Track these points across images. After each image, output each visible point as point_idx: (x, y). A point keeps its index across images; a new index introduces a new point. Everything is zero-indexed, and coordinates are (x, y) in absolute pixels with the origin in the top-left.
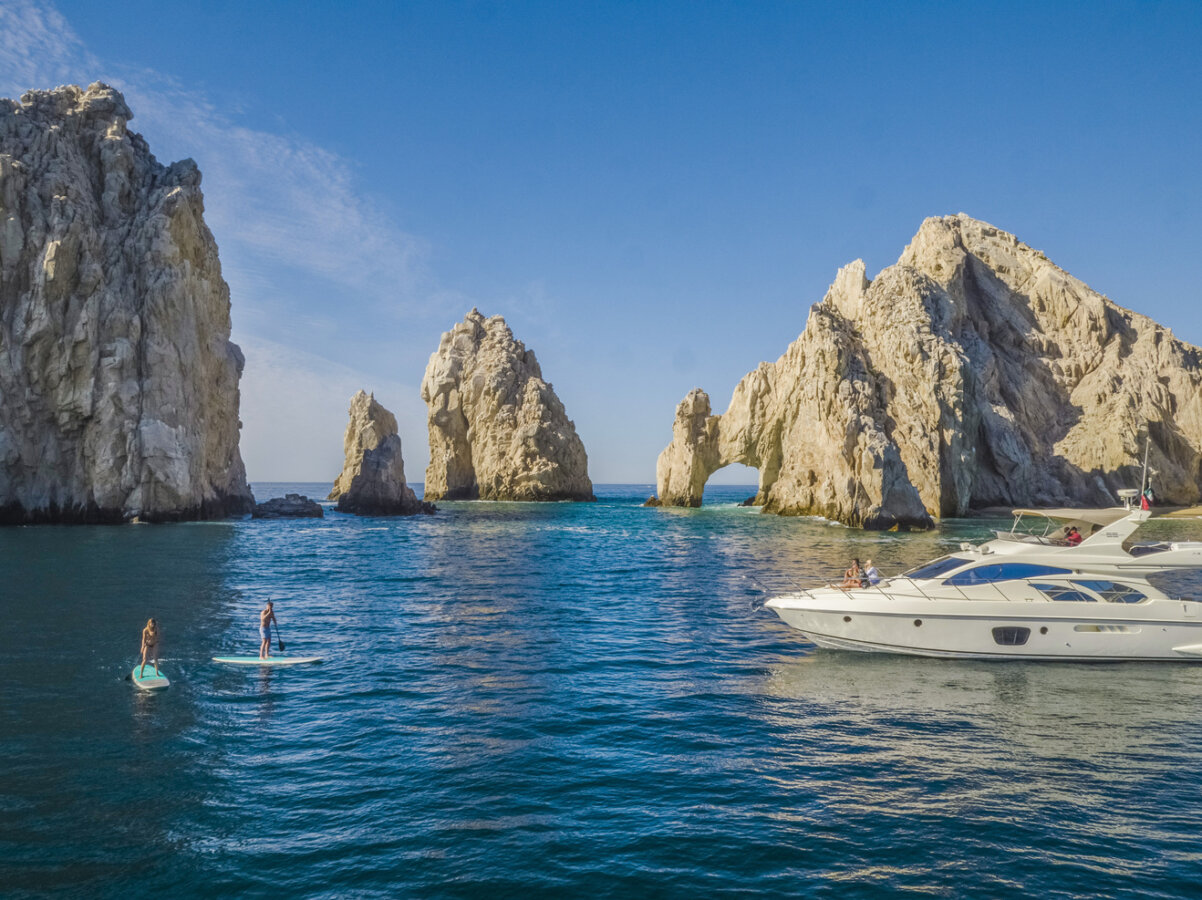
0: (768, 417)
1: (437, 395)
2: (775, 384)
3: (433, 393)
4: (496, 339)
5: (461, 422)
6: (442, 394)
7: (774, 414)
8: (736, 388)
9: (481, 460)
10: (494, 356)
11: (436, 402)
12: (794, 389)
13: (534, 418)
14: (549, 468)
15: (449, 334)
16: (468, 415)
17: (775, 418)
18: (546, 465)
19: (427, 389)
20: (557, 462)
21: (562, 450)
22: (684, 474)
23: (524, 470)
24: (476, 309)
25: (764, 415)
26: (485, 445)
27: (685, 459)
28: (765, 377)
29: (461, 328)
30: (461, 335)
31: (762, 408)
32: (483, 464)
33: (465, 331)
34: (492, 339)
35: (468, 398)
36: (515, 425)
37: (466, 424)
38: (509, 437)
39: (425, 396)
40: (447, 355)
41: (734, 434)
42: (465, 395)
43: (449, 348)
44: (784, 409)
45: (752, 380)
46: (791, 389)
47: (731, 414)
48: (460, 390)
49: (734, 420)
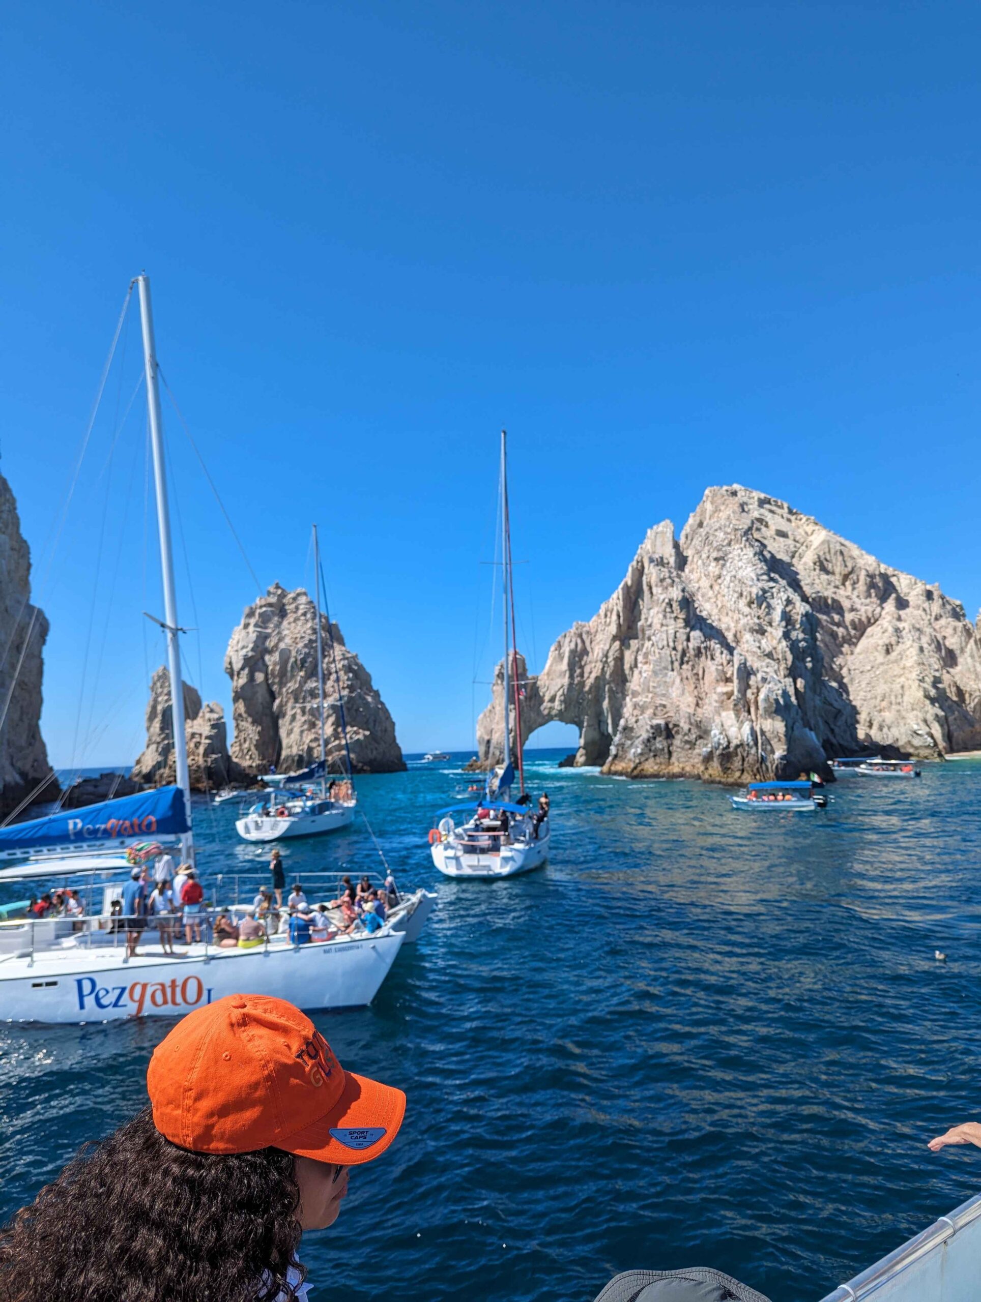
1: (242, 669)
2: (591, 642)
3: (237, 666)
4: (301, 612)
5: (267, 696)
6: (247, 668)
7: (591, 673)
8: (552, 648)
9: (290, 732)
10: (299, 628)
11: (240, 676)
12: (610, 647)
13: (343, 687)
14: (361, 737)
15: (251, 608)
16: (275, 688)
17: (593, 675)
18: (356, 733)
19: (230, 663)
20: (368, 730)
21: (373, 718)
23: (335, 739)
24: (277, 584)
25: (582, 675)
26: (294, 717)
28: (580, 636)
29: (264, 602)
30: (264, 609)
31: (580, 667)
32: (292, 736)
33: (268, 605)
34: (295, 612)
35: (274, 671)
36: (325, 695)
37: (273, 697)
39: (228, 670)
40: (251, 628)
41: (553, 693)
42: (271, 668)
43: (253, 621)
44: (601, 667)
45: (567, 640)
46: (607, 647)
47: (548, 674)
48: (265, 663)
49: (552, 679)
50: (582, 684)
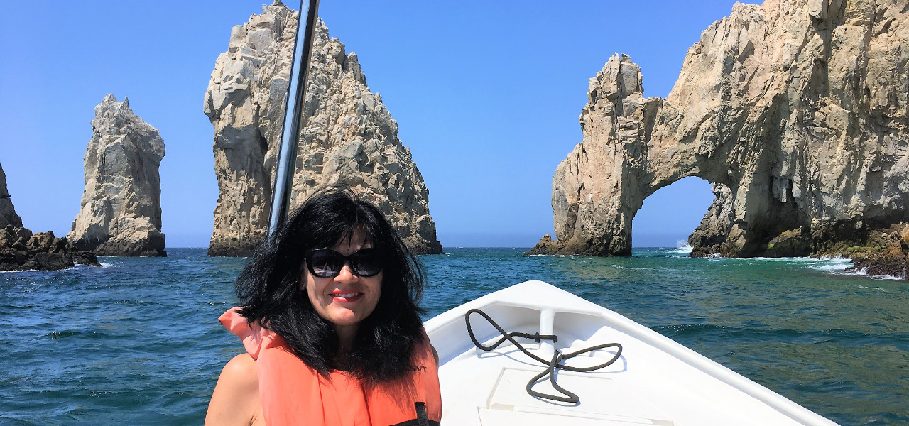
0: (753, 95)
1: (223, 107)
2: (766, 35)
3: (218, 104)
5: (257, 145)
6: (230, 105)
7: (765, 89)
8: (691, 51)
12: (806, 42)
13: (354, 134)
15: (242, 28)
17: (770, 94)
19: (210, 101)
22: (607, 194)
25: (746, 89)
27: (608, 169)
28: (746, 25)
29: (258, 19)
30: (258, 29)
31: (742, 78)
33: (264, 25)
35: (266, 110)
36: (328, 144)
37: (264, 146)
38: (319, 159)
39: (208, 111)
40: (238, 54)
41: (690, 124)
42: (262, 107)
43: (242, 44)
44: (786, 78)
45: (721, 32)
46: (799, 43)
47: (682, 94)
48: (255, 101)
49: (690, 103)
50: (746, 109)
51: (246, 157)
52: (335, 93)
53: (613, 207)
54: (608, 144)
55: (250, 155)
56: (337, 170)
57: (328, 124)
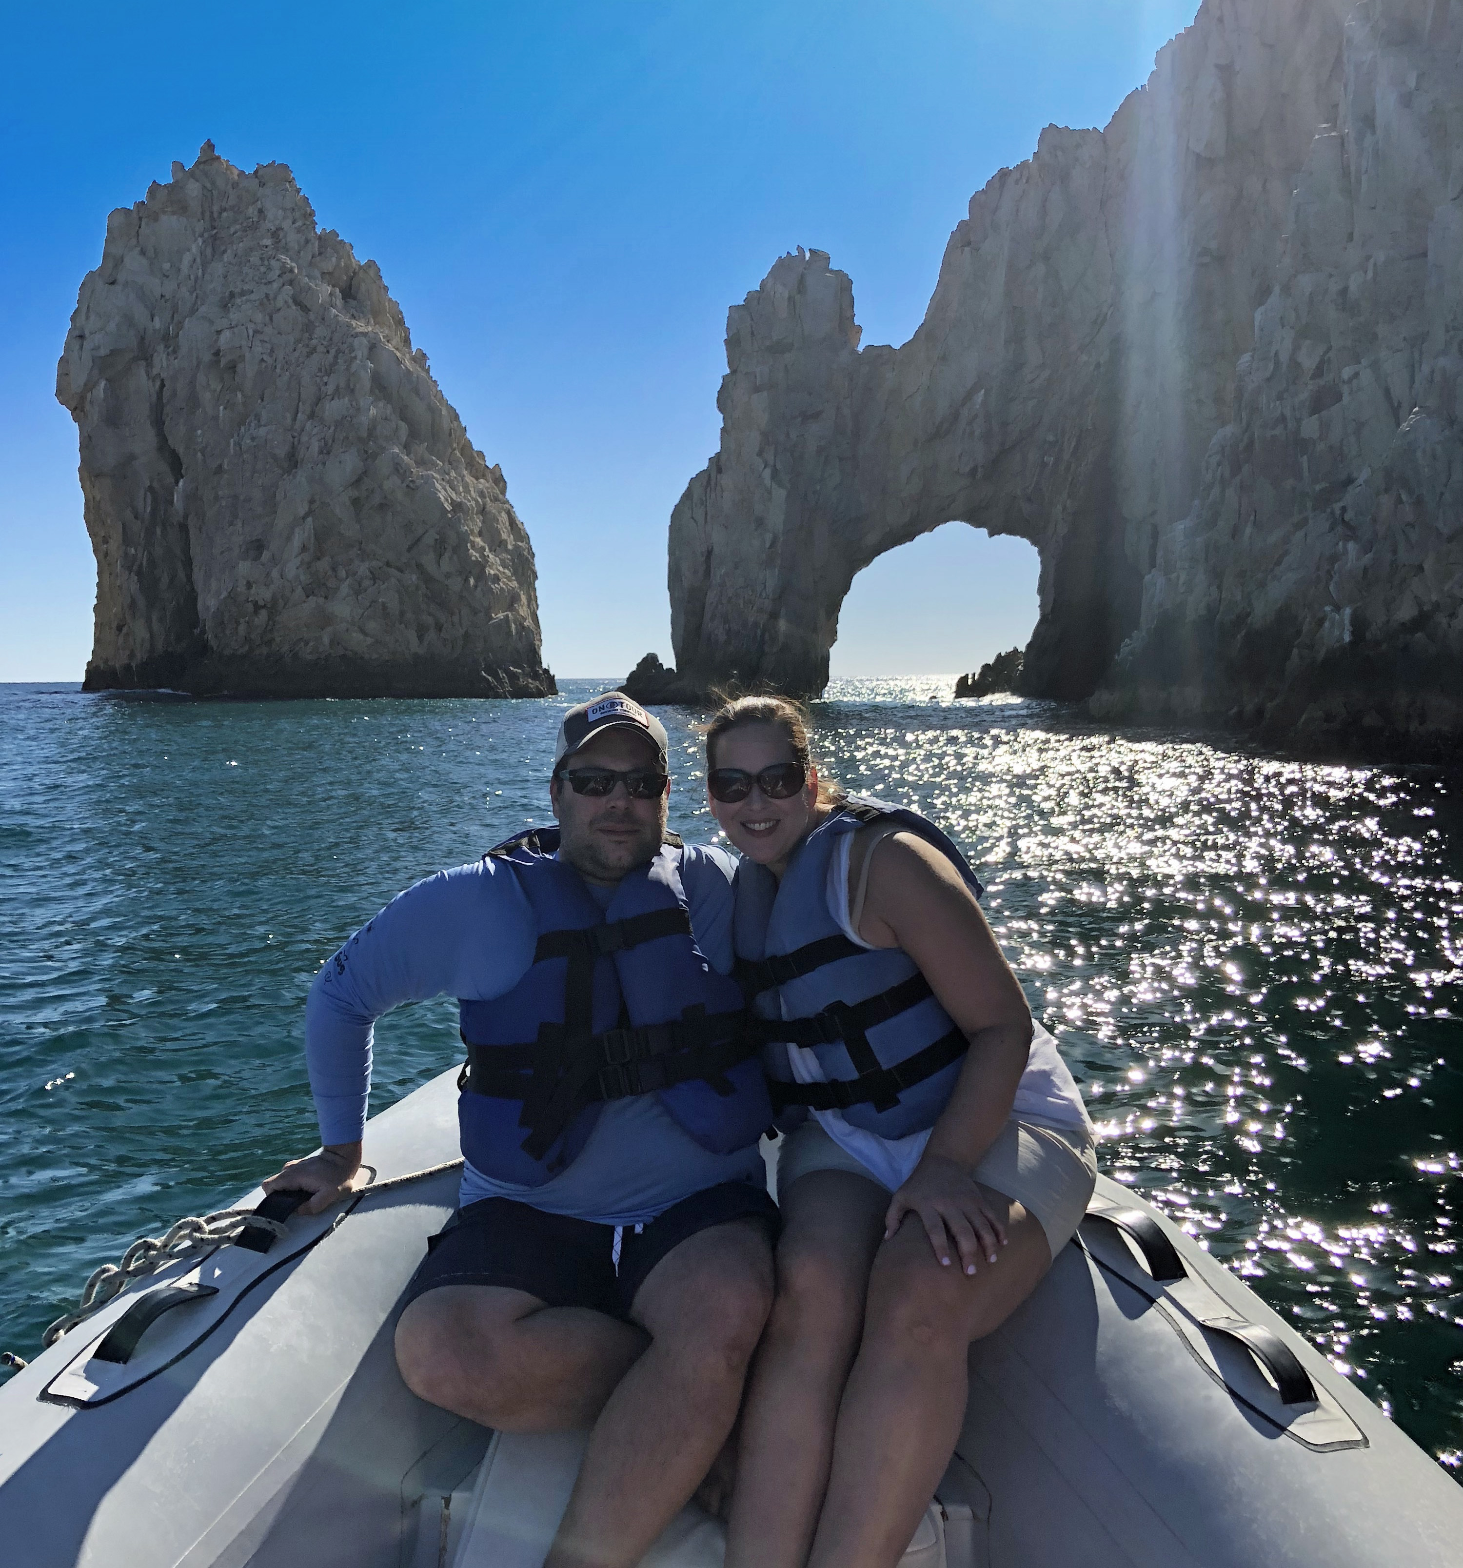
0: (1073, 336)
1: (89, 386)
3: (79, 380)
6: (103, 384)
11: (87, 407)
23: (309, 592)
24: (210, 146)
28: (1063, 178)
29: (162, 194)
30: (164, 216)
34: (254, 227)
35: (176, 391)
36: (293, 461)
37: (176, 469)
38: (270, 495)
40: (121, 273)
41: (942, 405)
42: (167, 386)
48: (155, 371)
49: (944, 358)
50: (1057, 367)
51: (142, 492)
52: (314, 350)
53: (764, 595)
54: (760, 454)
55: (151, 489)
56: (304, 518)
57: (294, 419)
